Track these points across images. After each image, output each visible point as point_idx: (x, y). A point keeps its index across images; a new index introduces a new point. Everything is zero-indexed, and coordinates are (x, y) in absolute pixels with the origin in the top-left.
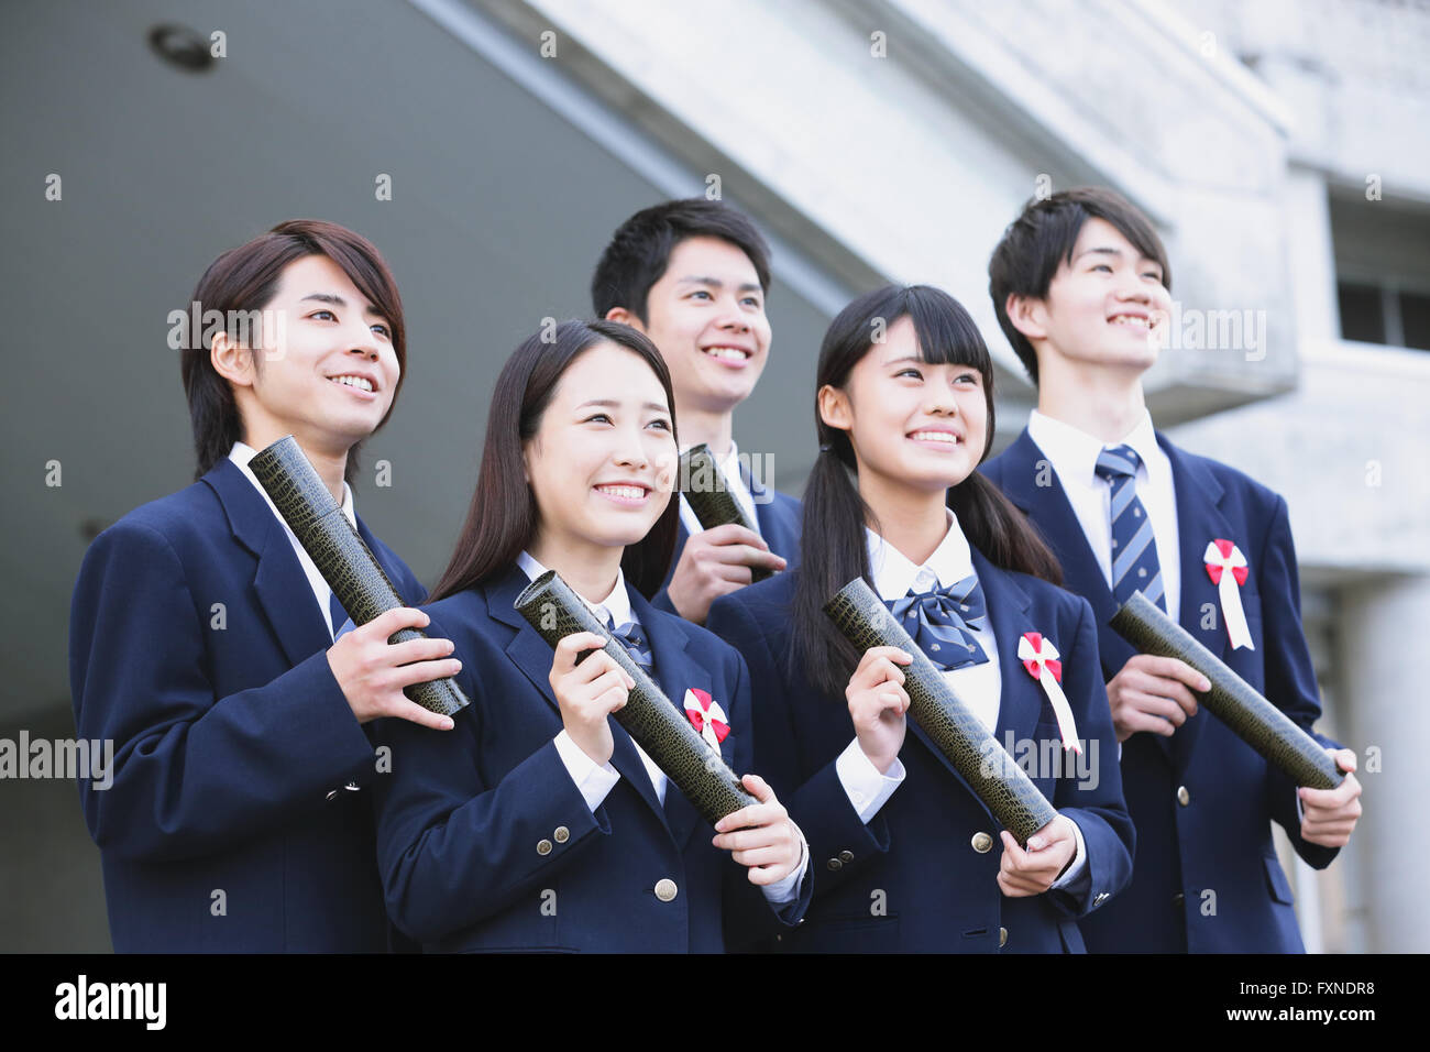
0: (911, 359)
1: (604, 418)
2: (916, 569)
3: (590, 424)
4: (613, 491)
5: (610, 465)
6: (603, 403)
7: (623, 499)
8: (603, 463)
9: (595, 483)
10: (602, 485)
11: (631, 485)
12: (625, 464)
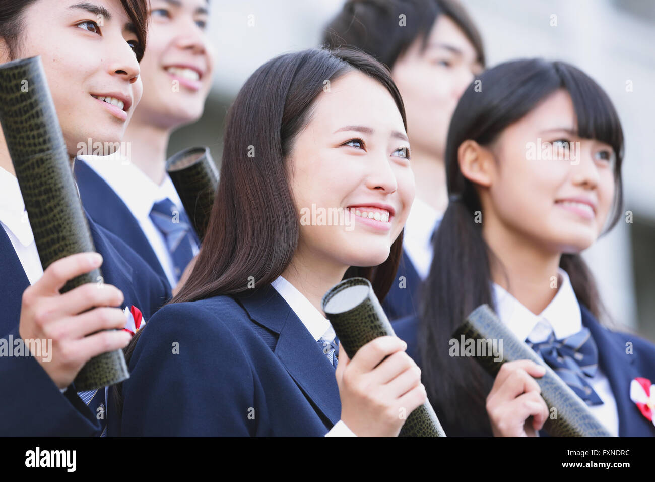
0: (566, 131)
1: (359, 143)
2: (534, 319)
3: (345, 148)
4: (365, 214)
5: (363, 187)
6: (359, 129)
7: (375, 223)
8: (356, 187)
9: (349, 204)
10: (356, 207)
11: (381, 208)
12: (378, 188)
